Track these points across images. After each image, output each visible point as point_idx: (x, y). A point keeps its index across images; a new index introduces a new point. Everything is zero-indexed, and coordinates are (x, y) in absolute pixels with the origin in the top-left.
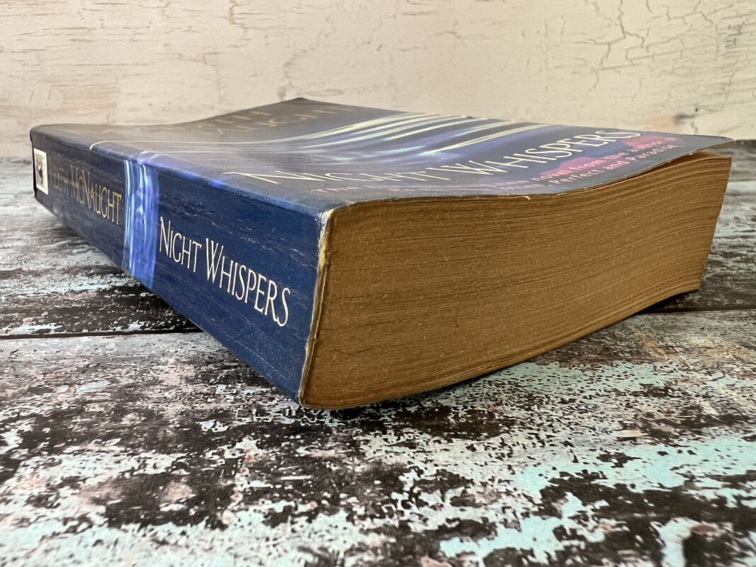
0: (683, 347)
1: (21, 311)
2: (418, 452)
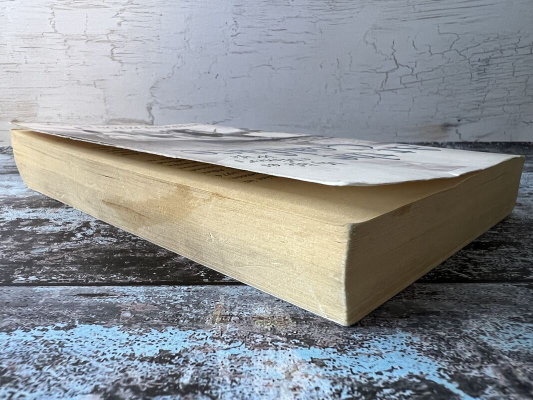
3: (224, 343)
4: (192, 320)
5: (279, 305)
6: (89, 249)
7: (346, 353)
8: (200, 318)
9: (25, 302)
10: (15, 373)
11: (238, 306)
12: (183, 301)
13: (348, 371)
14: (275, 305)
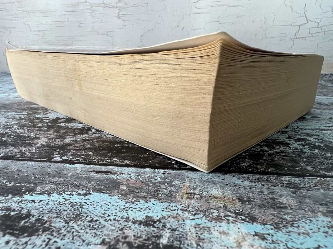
0: (201, 195)
3: (191, 215)
4: (167, 195)
5: (228, 188)
6: (99, 140)
7: (281, 230)
8: (173, 194)
9: (59, 174)
10: (52, 224)
11: (199, 187)
12: (161, 180)
13: (284, 246)
14: (225, 188)
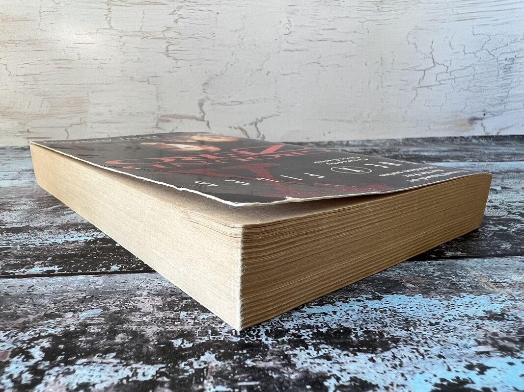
0: (508, 283)
1: (32, 257)
2: (334, 363)
8: (476, 285)
11: (493, 275)
